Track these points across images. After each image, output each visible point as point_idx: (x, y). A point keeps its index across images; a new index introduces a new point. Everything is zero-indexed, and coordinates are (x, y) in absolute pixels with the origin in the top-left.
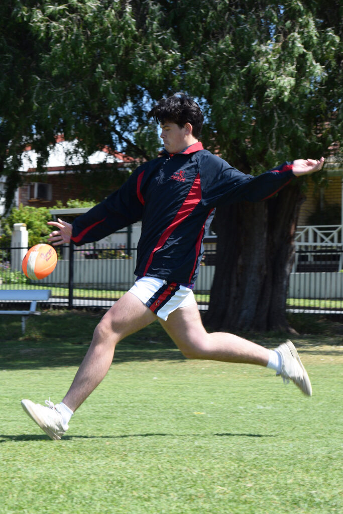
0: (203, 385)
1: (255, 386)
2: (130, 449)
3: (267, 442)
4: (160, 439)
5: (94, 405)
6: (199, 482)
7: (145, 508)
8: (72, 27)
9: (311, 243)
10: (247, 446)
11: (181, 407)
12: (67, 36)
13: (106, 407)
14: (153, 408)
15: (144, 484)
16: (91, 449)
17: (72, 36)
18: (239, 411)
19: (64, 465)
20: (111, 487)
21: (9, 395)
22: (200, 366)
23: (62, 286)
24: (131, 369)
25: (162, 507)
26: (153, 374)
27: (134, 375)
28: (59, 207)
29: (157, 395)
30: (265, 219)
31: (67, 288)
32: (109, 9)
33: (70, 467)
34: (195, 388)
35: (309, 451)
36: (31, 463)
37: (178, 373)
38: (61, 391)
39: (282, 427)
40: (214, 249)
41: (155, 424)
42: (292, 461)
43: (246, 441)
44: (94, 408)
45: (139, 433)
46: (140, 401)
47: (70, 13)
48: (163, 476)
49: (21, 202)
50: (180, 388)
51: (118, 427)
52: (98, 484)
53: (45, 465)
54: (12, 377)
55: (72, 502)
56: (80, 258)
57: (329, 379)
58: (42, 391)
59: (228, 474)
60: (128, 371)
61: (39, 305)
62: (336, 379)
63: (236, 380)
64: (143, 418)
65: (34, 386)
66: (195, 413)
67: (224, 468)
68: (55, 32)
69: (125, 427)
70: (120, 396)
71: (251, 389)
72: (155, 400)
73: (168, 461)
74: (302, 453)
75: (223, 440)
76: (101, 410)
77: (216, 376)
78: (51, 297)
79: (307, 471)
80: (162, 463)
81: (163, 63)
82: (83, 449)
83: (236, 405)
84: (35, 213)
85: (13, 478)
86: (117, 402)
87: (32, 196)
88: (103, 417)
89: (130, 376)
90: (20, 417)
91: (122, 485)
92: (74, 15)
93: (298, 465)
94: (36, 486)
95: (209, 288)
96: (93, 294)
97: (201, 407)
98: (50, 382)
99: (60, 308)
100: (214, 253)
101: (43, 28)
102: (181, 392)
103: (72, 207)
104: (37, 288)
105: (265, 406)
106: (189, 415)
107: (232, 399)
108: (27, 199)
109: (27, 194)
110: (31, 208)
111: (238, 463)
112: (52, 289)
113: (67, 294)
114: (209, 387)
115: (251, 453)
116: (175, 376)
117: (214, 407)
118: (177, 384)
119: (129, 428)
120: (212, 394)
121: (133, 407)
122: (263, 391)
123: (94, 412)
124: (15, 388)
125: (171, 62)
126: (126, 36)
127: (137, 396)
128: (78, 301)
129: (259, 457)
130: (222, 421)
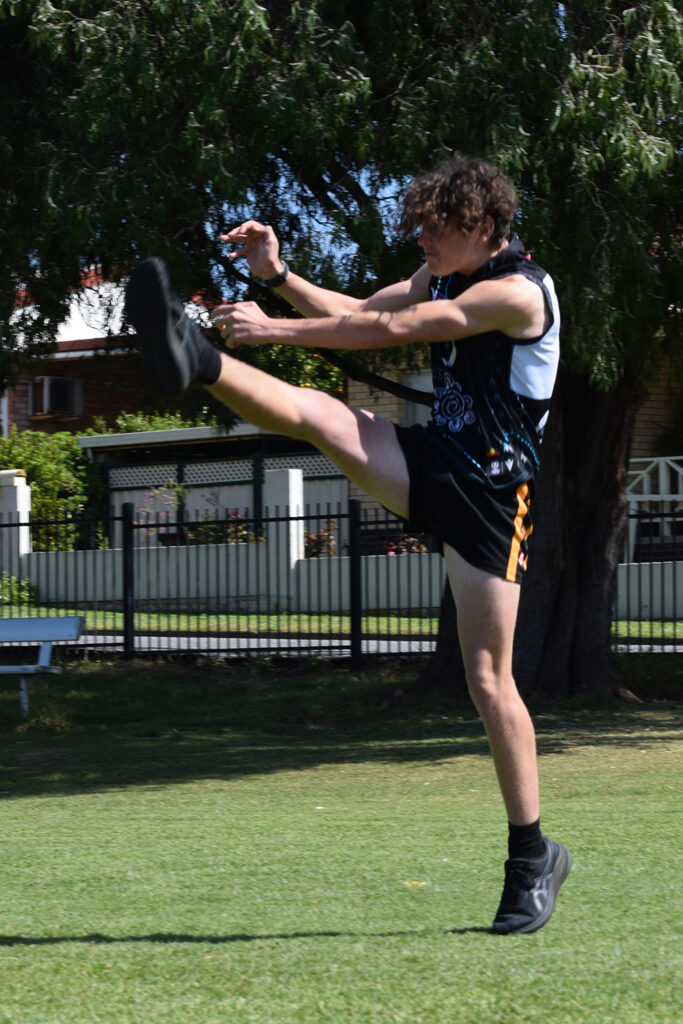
0: (425, 820)
2: (257, 968)
3: (564, 943)
4: (325, 944)
5: (182, 873)
8: (126, 28)
9: (664, 496)
11: (375, 871)
12: (114, 50)
13: (209, 875)
14: (311, 874)
16: (170, 972)
17: (126, 48)
19: (109, 1009)
22: (420, 779)
23: (110, 606)
24: (266, 790)
26: (314, 800)
27: (272, 801)
28: (99, 431)
29: (322, 844)
31: (119, 611)
33: (120, 1012)
34: (408, 828)
35: (657, 962)
36: (34, 1007)
37: (373, 795)
38: (107, 842)
39: (599, 909)
41: (316, 910)
42: (618, 986)
43: (516, 944)
44: (181, 879)
45: (279, 932)
46: (284, 861)
49: (14, 421)
50: (374, 829)
51: (232, 920)
56: (148, 544)
58: (66, 843)
60: (260, 794)
61: (57, 652)
64: (288, 898)
65: (49, 834)
66: (407, 883)
67: (465, 1004)
68: (89, 43)
69: (248, 919)
70: (240, 850)
72: (316, 857)
73: (341, 994)
74: (642, 966)
75: (467, 944)
76: (195, 883)
77: (455, 800)
78: (84, 632)
79: (651, 1006)
80: (328, 998)
81: (331, 100)
82: (152, 973)
84: (45, 444)
86: (233, 863)
87: (38, 407)
88: (201, 898)
89: (263, 804)
90: (14, 905)
93: (631, 993)
95: (437, 603)
96: (178, 623)
97: (422, 870)
98: (84, 825)
99: (105, 656)
101: (60, 36)
102: (377, 838)
103: (129, 430)
104: (53, 612)
106: (393, 888)
107: (491, 851)
108: (27, 415)
109: (27, 403)
110: (35, 433)
111: (497, 993)
112: (85, 615)
113: (120, 624)
114: (440, 825)
115: (527, 970)
116: (365, 802)
117: (450, 870)
118: (368, 820)
119: (256, 921)
120: (446, 841)
121: (268, 874)
122: (561, 829)
123: (182, 889)
124: (6, 839)
125: (351, 98)
126: (247, 45)
127: (278, 850)
128: (144, 639)
129: (545, 978)
130: (465, 900)
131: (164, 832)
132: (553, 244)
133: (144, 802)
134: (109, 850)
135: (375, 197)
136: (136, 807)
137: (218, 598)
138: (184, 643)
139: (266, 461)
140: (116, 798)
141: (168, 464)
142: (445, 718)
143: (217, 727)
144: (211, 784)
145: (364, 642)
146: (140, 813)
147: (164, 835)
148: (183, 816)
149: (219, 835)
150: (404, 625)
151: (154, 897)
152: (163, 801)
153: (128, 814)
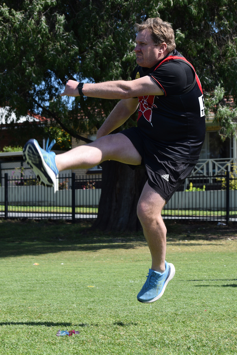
0: (94, 268)
1: (129, 268)
2: (44, 311)
7: (52, 350)
8: (6, 32)
10: (122, 307)
11: (79, 282)
13: (29, 283)
14: (60, 283)
16: (18, 312)
17: (6, 38)
18: (118, 285)
20: (30, 336)
22: (92, 256)
23: (1, 204)
24: (47, 258)
25: (64, 349)
26: (61, 261)
27: (48, 262)
29: (63, 275)
31: (3, 205)
32: (31, 19)
34: (89, 270)
35: (163, 310)
37: (78, 260)
40: (101, 177)
42: (151, 317)
44: (21, 284)
46: (52, 279)
47: (4, 23)
50: (79, 270)
51: (36, 297)
52: (22, 335)
55: (4, 346)
56: (12, 185)
57: (177, 262)
60: (45, 260)
62: (182, 262)
63: (116, 264)
64: (53, 290)
66: (88, 286)
69: (41, 296)
70: (39, 276)
71: (126, 270)
72: (61, 278)
73: (69, 319)
74: (158, 311)
76: (25, 286)
77: (102, 262)
81: (67, 54)
82: (13, 312)
83: (115, 281)
86: (37, 280)
88: (27, 290)
89: (46, 263)
92: (7, 24)
93: (155, 319)
95: (97, 203)
97: (93, 282)
100: (100, 180)
102: (79, 273)
103: (7, 151)
105: (135, 281)
106: (84, 288)
107: (113, 277)
113: (4, 209)
114: (98, 269)
115: (124, 312)
116: (76, 262)
117: (101, 282)
118: (77, 268)
119: (44, 297)
120: (100, 274)
121: (47, 283)
122: (134, 271)
123: (22, 287)
125: (73, 54)
126: (42, 37)
127: (50, 276)
128: (11, 213)
129: (129, 314)
130: (106, 291)
131: (16, 270)
136: (8, 263)
137: (33, 201)
138: (23, 215)
141: (18, 162)
142: (100, 238)
143: (32, 240)
144: (30, 257)
145: (76, 215)
146: (9, 265)
148: (22, 266)
150: (88, 210)
151: (13, 290)
153: (5, 265)
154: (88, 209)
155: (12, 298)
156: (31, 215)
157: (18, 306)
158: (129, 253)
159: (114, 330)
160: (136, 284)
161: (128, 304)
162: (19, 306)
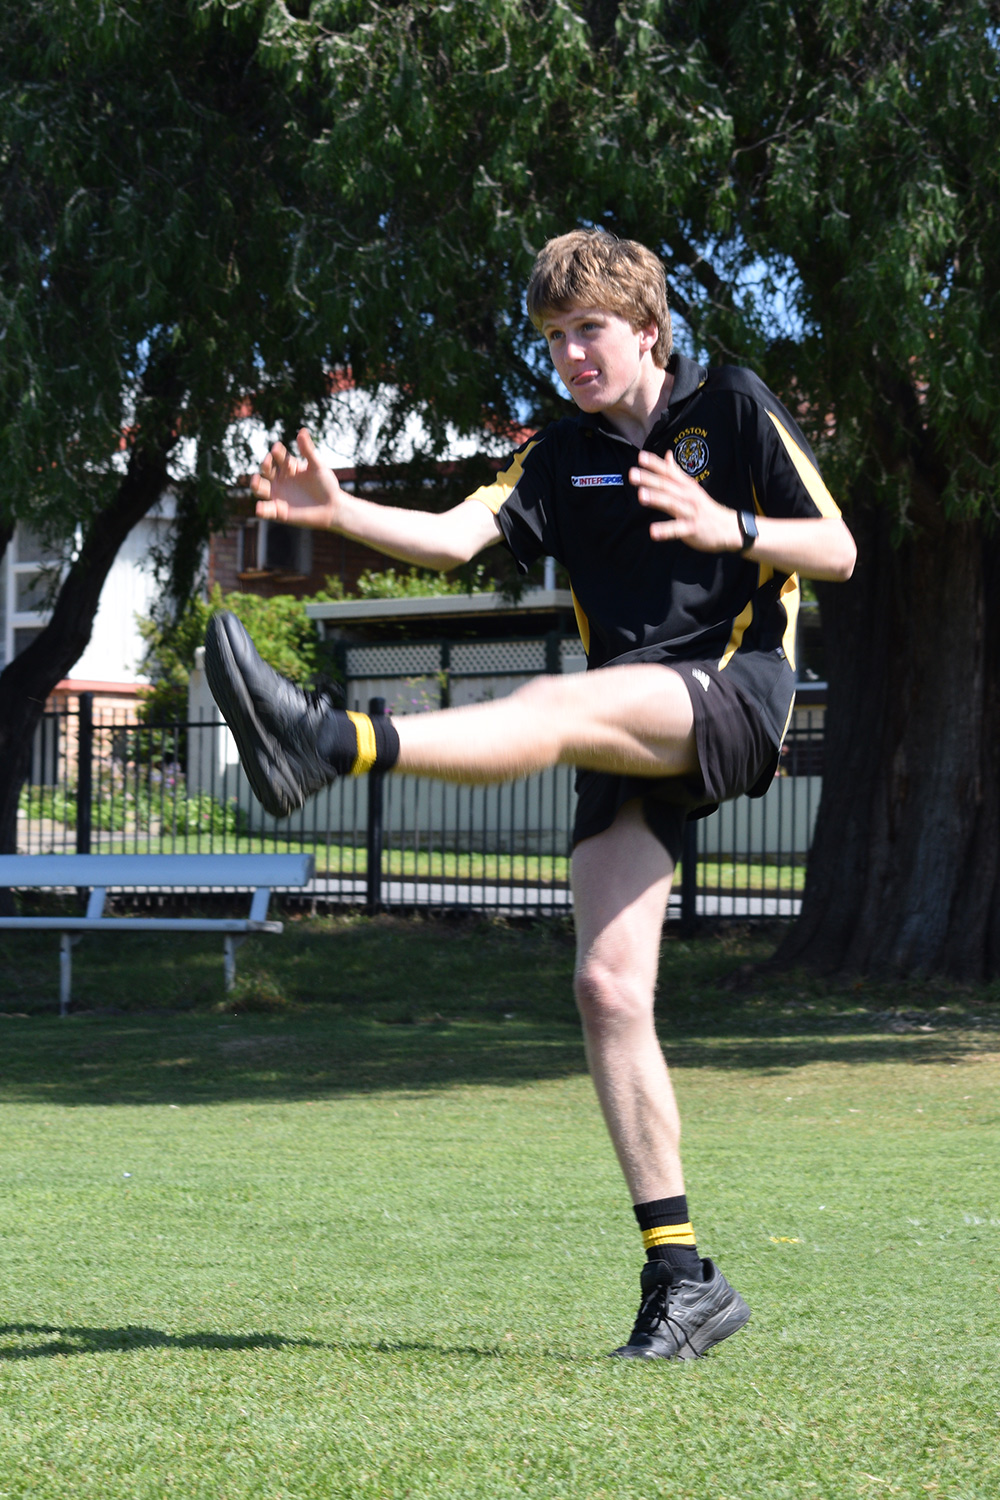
0: (790, 1150)
1: (954, 1153)
5: (458, 1216)
6: (803, 1460)
8: (392, 46)
10: (942, 1343)
11: (727, 1220)
12: (377, 77)
13: (495, 1220)
15: (634, 1468)
17: (393, 74)
18: (909, 1234)
19: (380, 1408)
20: (531, 1475)
21: (191, 1183)
22: (779, 1092)
23: (347, 839)
24: (565, 1102)
28: (334, 596)
30: (979, 634)
31: (362, 847)
33: (398, 1412)
34: (767, 1162)
37: (715, 1114)
38: (350, 1169)
40: (818, 723)
44: (457, 1224)
48: (689, 1441)
49: (219, 578)
50: (719, 1162)
51: (537, 1285)
52: (493, 1469)
53: (323, 1408)
54: (197, 1127)
58: (294, 1170)
59: (892, 1435)
60: (557, 1108)
61: (275, 901)
63: (891, 1135)
65: (268, 1156)
66: (772, 1239)
67: (875, 1414)
68: (338, 69)
69: (560, 1284)
70: (537, 1186)
71: (942, 1162)
73: (701, 1395)
76: (479, 1232)
77: (828, 1123)
78: (313, 874)
80: (684, 1400)
81: (679, 147)
83: (896, 1214)
84: (260, 613)
85: (225, 1449)
86: (527, 1205)
87: (249, 560)
88: (490, 1253)
89: (562, 1122)
90: (231, 1255)
91: (566, 1468)
92: (394, 9)
94: (300, 1473)
95: (802, 846)
96: (443, 866)
97: (791, 1221)
98: (315, 1144)
99: (340, 909)
100: (819, 736)
101: (303, 56)
102: (723, 1174)
103: (374, 595)
104: (270, 846)
105: (987, 1217)
106: (754, 1246)
107: (885, 1196)
108: (235, 571)
109: (234, 555)
110: (246, 597)
111: (919, 1399)
112: (315, 851)
113: (362, 866)
114: (810, 1158)
115: (955, 1368)
116: (703, 1123)
117: (829, 1222)
118: (708, 1148)
119: (571, 1288)
120: (821, 1180)
121: (578, 1221)
122: (980, 1168)
123: (460, 1239)
124: (209, 1161)
125: (706, 146)
126: (558, 68)
127: (589, 1187)
128: (395, 886)
129: (983, 1380)
130: (858, 1265)
131: (427, 1157)
132: (982, 351)
133: (397, 1114)
134: (355, 1181)
135: (733, 283)
136: (386, 1121)
137: (499, 831)
138: (450, 894)
139: (564, 643)
140: (358, 1108)
141: (428, 644)
142: (812, 1007)
143: (496, 1012)
144: (489, 1092)
145: (699, 899)
146: (392, 1130)
147: (428, 1161)
148: (452, 1135)
149: (505, 1163)
150: (757, 876)
151: (424, 1249)
152: (424, 1114)
153: (374, 1131)
154: (756, 870)
155: (422, 1289)
156: (491, 895)
157: (456, 1326)
158: (953, 1081)
159: (919, 1451)
160: (993, 1230)
161: (971, 1330)
162: (462, 1330)
